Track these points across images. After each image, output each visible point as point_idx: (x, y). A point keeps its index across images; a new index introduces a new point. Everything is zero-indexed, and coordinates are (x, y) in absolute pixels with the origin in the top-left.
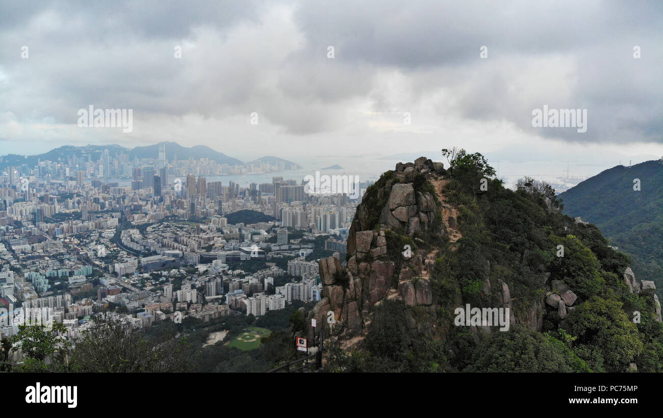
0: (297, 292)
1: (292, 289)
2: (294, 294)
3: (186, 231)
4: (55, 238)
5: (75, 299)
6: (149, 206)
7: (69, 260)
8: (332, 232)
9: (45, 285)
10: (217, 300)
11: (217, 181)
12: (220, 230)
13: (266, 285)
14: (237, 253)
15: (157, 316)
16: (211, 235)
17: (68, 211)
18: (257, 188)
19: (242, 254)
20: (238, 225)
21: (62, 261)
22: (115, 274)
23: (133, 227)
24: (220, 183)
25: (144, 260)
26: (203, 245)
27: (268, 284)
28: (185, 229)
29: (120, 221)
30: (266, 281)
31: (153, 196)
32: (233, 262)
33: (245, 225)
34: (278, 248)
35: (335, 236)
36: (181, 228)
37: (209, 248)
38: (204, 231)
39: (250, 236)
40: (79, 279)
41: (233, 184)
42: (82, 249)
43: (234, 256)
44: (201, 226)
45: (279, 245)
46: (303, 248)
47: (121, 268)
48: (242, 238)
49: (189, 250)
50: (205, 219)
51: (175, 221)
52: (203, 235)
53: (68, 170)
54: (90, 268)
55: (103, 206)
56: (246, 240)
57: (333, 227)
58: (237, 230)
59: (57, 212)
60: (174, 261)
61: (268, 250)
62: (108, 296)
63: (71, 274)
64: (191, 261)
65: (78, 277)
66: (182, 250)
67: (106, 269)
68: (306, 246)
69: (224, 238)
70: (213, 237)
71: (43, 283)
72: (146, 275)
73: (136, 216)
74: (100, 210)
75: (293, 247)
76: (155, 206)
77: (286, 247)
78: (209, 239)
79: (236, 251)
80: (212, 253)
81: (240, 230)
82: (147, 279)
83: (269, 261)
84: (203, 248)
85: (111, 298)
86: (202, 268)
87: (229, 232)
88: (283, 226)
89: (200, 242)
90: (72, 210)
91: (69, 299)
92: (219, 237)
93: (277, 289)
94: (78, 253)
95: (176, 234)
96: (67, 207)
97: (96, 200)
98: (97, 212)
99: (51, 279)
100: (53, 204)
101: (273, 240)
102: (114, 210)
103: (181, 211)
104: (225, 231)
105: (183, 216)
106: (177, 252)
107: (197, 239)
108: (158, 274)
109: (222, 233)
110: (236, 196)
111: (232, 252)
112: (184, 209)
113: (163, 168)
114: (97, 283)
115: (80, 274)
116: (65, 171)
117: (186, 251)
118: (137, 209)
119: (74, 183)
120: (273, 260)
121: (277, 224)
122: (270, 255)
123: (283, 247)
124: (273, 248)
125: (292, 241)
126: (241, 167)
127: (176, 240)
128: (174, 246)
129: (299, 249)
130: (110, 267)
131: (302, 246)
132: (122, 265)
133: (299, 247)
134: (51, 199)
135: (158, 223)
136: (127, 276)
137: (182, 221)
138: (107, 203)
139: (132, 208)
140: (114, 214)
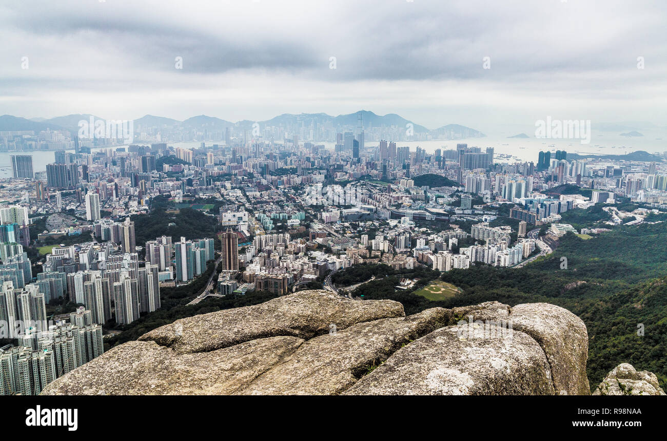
0: (481, 255)
1: (477, 252)
2: (478, 256)
3: (380, 190)
4: (277, 188)
5: (293, 237)
6: (349, 166)
7: (288, 206)
8: (517, 201)
9: (270, 225)
10: (406, 253)
11: (406, 146)
12: (407, 191)
13: (450, 245)
14: (423, 213)
15: (356, 260)
16: (399, 195)
17: (287, 167)
18: (442, 154)
19: (428, 214)
20: (424, 187)
21: (282, 207)
22: (322, 221)
23: (336, 183)
24: (408, 148)
25: (345, 211)
26: (393, 203)
27: (453, 244)
28: (378, 188)
29: (326, 177)
30: (451, 241)
31: (352, 157)
32: (419, 220)
33: (430, 188)
34: (461, 212)
35: (520, 205)
36: (375, 186)
37: (399, 206)
38: (394, 191)
39: (434, 198)
40: (295, 221)
41: (420, 149)
42: (297, 198)
43: (420, 215)
44: (392, 186)
45: (462, 209)
46: (487, 214)
47: (327, 217)
48: (427, 200)
49: (381, 206)
50: (394, 180)
51: (370, 180)
52: (394, 195)
53: (286, 133)
54: (303, 214)
55: (313, 164)
56: (431, 202)
57: (518, 195)
58: (423, 191)
59: (279, 167)
60: (369, 214)
61: (451, 213)
62: (318, 238)
63: (289, 218)
64: (383, 216)
65: (294, 220)
66: (376, 206)
67: (315, 216)
68: (489, 213)
69: (411, 198)
70: (402, 197)
71: (268, 224)
72: (347, 224)
73: (339, 174)
74: (310, 167)
75: (476, 212)
76: (353, 166)
77: (470, 212)
78: (398, 198)
79: (422, 211)
80: (401, 210)
81: (425, 192)
82: (348, 227)
83: (453, 223)
84: (393, 206)
85: (319, 240)
86: (393, 223)
87: (415, 193)
88: (466, 191)
89: (391, 200)
90: (290, 167)
91: (289, 237)
92: (407, 197)
93: (462, 250)
94: (295, 202)
95: (370, 191)
96: (286, 163)
97: (308, 159)
98: (309, 169)
99: (275, 220)
100: (276, 160)
101: (457, 204)
102: (321, 168)
103: (375, 172)
104: (412, 192)
105: (376, 176)
106: (372, 207)
107: (388, 197)
108: (356, 225)
109: (410, 193)
110: (422, 161)
111: (419, 211)
112: (377, 170)
113: (360, 133)
114: (308, 226)
115: (296, 218)
116: (284, 134)
117: (379, 207)
118: (340, 168)
119: (291, 144)
120: (456, 222)
121: (460, 189)
122: (454, 217)
123: (466, 212)
124: (457, 212)
125: (475, 207)
126: (427, 134)
127: (370, 197)
128: (369, 201)
129: (483, 215)
130: (319, 216)
131: (486, 213)
132: (328, 214)
133: (482, 212)
134: (275, 157)
135: (355, 181)
136: (332, 223)
137: (375, 180)
138: (316, 161)
139: (336, 167)
140: (321, 171)
